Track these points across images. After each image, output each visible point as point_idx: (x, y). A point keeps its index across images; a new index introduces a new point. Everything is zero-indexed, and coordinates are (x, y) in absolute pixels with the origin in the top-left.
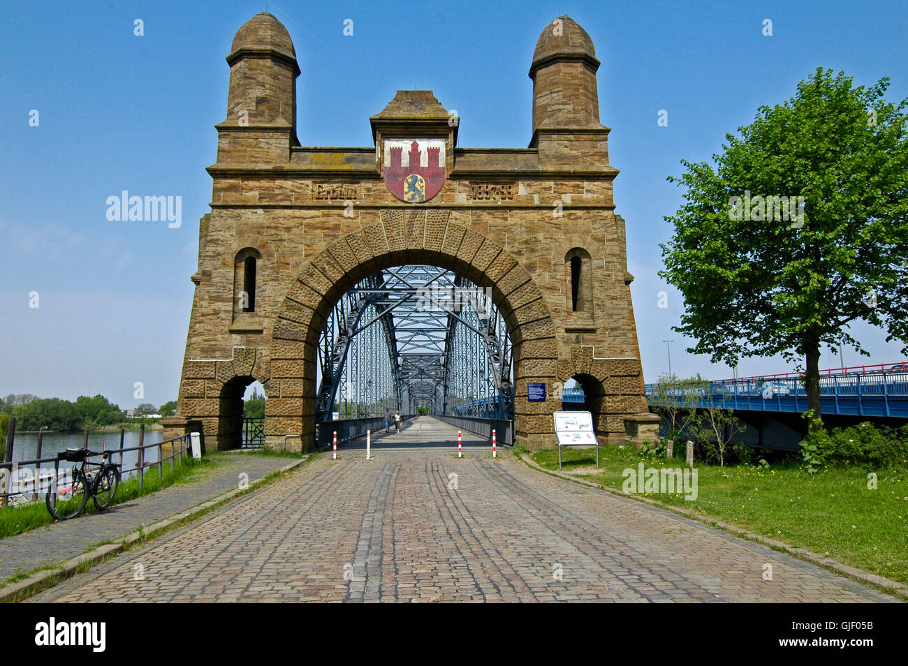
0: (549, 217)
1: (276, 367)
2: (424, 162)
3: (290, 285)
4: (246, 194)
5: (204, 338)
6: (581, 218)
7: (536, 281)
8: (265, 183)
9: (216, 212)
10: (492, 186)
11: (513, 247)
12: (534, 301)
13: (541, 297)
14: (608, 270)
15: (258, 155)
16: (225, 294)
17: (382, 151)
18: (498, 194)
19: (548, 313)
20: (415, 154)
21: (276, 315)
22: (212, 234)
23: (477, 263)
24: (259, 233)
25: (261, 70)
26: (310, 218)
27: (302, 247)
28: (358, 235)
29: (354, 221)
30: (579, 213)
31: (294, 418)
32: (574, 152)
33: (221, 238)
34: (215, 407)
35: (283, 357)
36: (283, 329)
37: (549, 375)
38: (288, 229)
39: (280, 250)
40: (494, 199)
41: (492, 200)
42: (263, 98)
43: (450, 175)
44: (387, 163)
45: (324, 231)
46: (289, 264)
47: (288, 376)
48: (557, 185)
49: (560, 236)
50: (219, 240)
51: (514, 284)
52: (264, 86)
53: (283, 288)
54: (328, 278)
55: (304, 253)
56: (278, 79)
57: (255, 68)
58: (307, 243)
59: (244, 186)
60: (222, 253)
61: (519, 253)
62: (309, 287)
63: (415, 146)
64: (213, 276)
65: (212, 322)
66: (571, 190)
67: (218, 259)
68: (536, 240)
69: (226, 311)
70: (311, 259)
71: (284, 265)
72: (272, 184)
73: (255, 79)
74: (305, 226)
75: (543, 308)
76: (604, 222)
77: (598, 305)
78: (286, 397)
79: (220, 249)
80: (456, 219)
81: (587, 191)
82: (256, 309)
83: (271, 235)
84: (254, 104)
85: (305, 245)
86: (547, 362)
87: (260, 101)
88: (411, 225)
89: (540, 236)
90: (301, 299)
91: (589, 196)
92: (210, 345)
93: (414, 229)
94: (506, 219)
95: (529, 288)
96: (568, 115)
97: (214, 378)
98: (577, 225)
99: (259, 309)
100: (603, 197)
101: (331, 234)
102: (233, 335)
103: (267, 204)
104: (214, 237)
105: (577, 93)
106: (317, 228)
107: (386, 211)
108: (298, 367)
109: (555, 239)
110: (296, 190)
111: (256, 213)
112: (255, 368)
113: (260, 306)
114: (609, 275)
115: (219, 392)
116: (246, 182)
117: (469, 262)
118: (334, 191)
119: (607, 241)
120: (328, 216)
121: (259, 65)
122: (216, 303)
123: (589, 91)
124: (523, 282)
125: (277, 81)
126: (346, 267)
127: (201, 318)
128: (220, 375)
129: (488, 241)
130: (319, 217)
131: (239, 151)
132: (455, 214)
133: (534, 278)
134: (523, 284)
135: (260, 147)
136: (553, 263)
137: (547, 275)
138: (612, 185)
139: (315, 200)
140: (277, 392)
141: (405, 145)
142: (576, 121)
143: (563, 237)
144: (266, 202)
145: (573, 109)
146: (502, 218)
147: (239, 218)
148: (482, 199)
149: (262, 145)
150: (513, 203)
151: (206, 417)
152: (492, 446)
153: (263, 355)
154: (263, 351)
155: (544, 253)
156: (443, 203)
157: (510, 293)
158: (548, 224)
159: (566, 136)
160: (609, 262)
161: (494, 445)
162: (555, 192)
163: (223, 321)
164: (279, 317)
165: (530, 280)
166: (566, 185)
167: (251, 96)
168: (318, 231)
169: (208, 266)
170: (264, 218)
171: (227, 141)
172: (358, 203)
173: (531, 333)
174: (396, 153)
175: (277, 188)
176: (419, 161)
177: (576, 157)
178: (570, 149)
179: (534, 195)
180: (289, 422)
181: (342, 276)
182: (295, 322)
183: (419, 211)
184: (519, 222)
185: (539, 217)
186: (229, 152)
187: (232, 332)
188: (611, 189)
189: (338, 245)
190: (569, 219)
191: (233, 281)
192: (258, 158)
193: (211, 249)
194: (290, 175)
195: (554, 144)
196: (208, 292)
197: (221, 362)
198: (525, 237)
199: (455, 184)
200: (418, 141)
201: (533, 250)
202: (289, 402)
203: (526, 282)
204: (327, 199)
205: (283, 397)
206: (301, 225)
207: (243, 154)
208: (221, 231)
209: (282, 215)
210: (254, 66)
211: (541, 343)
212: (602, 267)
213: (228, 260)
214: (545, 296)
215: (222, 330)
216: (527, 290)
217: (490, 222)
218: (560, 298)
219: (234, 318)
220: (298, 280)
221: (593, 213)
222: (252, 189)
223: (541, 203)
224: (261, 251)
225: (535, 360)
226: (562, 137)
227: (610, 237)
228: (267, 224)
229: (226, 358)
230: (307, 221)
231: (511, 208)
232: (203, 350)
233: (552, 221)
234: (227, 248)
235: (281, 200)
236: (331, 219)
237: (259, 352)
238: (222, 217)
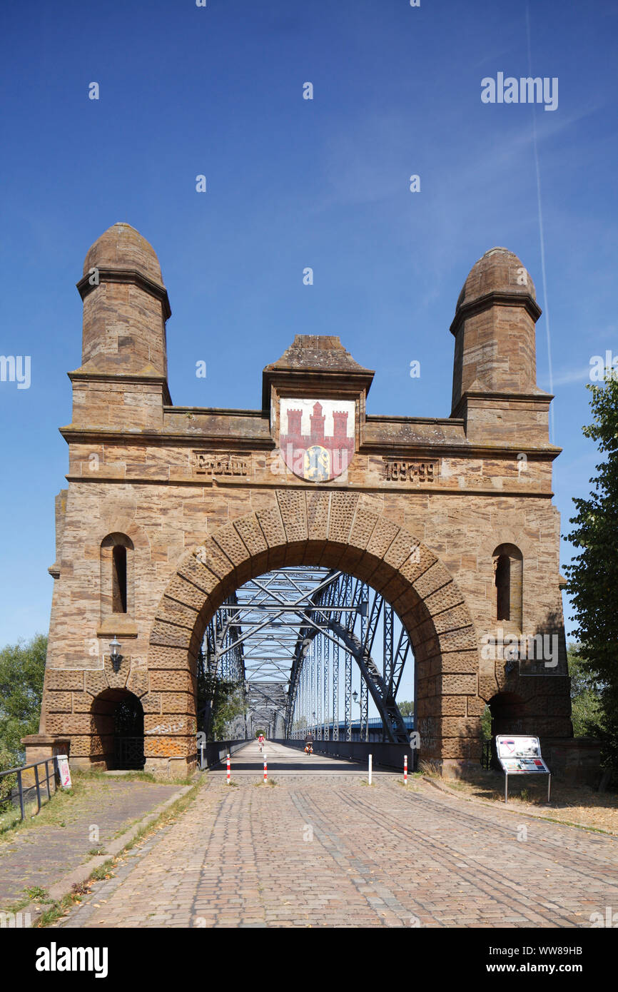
0: (476, 505)
1: (155, 678)
2: (329, 431)
3: (168, 581)
4: (111, 464)
5: (67, 642)
6: (513, 507)
7: (458, 582)
8: (133, 451)
9: (74, 486)
10: (410, 464)
11: (432, 540)
12: (455, 606)
13: (463, 602)
14: (541, 571)
15: (124, 414)
16: (91, 590)
17: (278, 414)
18: (416, 474)
19: (471, 621)
20: (317, 420)
21: (153, 617)
22: (71, 514)
23: (390, 558)
24: (128, 515)
25: (122, 299)
26: (190, 497)
27: (183, 535)
28: (249, 520)
29: (244, 502)
30: (511, 500)
31: (177, 738)
32: (508, 424)
33: (83, 520)
34: (85, 723)
35: (162, 667)
36: (162, 634)
37: (468, 692)
38: (164, 511)
39: (155, 536)
40: (411, 480)
41: (408, 481)
42: (127, 338)
43: (361, 448)
44: (284, 430)
45: (208, 514)
46: (165, 555)
47: (169, 689)
48: (487, 465)
49: (488, 528)
50: (80, 522)
51: (432, 586)
52: (128, 322)
53: (160, 584)
54: (214, 574)
55: (184, 541)
56: (145, 314)
57: (114, 296)
58: (189, 530)
59: (108, 454)
60: (84, 538)
61: (440, 548)
62: (191, 583)
63: (318, 409)
64: (75, 568)
65: (76, 623)
66: (503, 471)
67: (80, 547)
68: (460, 533)
69: (93, 611)
70: (192, 548)
71: (161, 556)
72: (142, 453)
73: (116, 311)
74: (185, 507)
75: (465, 615)
76: (540, 513)
77: (527, 613)
78: (167, 714)
79: (83, 534)
80: (367, 504)
81: (523, 473)
82: (128, 609)
83: (144, 518)
84: (116, 345)
85: (186, 531)
86: (468, 678)
87: (124, 342)
88: (312, 510)
89: (464, 528)
90: (182, 598)
91: (524, 480)
92: (75, 651)
93: (317, 515)
94: (425, 506)
95: (449, 590)
96: (505, 377)
97: (82, 691)
98: (507, 516)
99: (132, 609)
100: (540, 481)
101: (216, 518)
102: (103, 639)
103: (137, 477)
104: (75, 519)
105: (516, 347)
106: (199, 511)
107: (282, 491)
108: (181, 679)
109: (482, 532)
110: (172, 461)
111: (124, 489)
112: (130, 679)
113: (133, 606)
114: (542, 578)
115: (90, 707)
116: (110, 449)
117: (380, 558)
118: (219, 464)
119: (543, 536)
120: (212, 495)
121: (120, 292)
122: (81, 601)
123: (528, 346)
124: (443, 583)
125: (144, 317)
126: (236, 560)
127: (64, 618)
128: (89, 686)
129: (404, 533)
130: (201, 496)
131: (99, 408)
132: (364, 497)
133: (456, 579)
134: (443, 586)
135: (125, 404)
136: (479, 561)
137: (470, 575)
138: (551, 467)
139: (196, 476)
140: (157, 707)
141: (305, 406)
142: (514, 385)
143: (491, 530)
144: (136, 475)
145: (510, 369)
146: (421, 505)
147: (103, 495)
148: (396, 480)
149: (128, 401)
150: (434, 486)
151: (76, 735)
152: (403, 773)
153: (139, 664)
154: (139, 659)
155: (468, 548)
156: (351, 483)
157: (428, 596)
158: (474, 514)
159: (500, 403)
160: (543, 562)
161: (406, 772)
162: (484, 474)
163: (89, 623)
164: (157, 619)
165: (451, 581)
166: (497, 465)
167: (111, 334)
168: (200, 514)
169: (69, 553)
170: (134, 495)
171: (84, 395)
172: (248, 480)
173: (451, 644)
174: (295, 417)
175: (148, 458)
176: (323, 428)
177: (511, 432)
178: (505, 421)
179: (459, 477)
180: (172, 742)
181: (230, 570)
182: (175, 625)
183: (322, 493)
184: (441, 511)
185: (465, 505)
186: (87, 409)
187: (100, 636)
188: (550, 472)
189: (225, 532)
190: (498, 508)
191: (99, 574)
192: (124, 417)
193: (70, 534)
194: (165, 440)
195: (485, 413)
196: (69, 587)
197: (90, 672)
198: (447, 528)
199: (366, 459)
200: (321, 402)
201: (455, 545)
202: (171, 719)
203: (447, 584)
204: (210, 473)
205: (164, 714)
206: (180, 506)
207: (104, 412)
208: (81, 511)
209: (156, 493)
210: (113, 294)
211: (461, 656)
212: (534, 568)
213: (92, 548)
214: (467, 600)
215: (89, 633)
216: (448, 593)
217: (407, 509)
218: (484, 603)
219: (102, 620)
220: (178, 574)
221: (528, 501)
222: (117, 458)
223: (468, 487)
224: (133, 538)
225: (453, 676)
226: (496, 404)
227: (546, 532)
228: (137, 504)
229: (95, 666)
230: (187, 501)
231: (432, 492)
232: (67, 656)
233: (479, 510)
234: (90, 533)
235: (154, 474)
236: (215, 499)
237: (134, 660)
238: (82, 493)
